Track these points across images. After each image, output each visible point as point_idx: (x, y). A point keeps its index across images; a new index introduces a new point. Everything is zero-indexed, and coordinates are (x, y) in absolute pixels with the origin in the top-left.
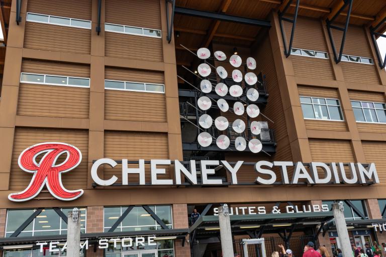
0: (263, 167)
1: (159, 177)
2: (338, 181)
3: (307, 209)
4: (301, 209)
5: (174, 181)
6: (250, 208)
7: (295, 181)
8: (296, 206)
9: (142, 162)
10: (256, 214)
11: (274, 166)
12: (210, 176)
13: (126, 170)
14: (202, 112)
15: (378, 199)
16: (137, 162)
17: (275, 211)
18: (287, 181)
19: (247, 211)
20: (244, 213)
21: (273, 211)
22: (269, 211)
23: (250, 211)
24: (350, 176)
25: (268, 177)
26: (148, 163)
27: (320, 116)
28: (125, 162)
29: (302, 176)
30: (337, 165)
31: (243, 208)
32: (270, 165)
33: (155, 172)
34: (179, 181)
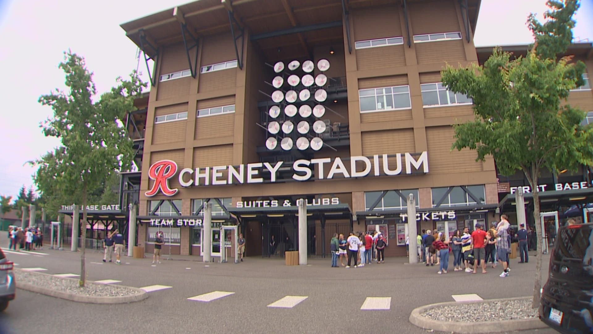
0: (300, 166)
1: (218, 179)
2: (377, 173)
3: (317, 202)
4: (310, 202)
5: (227, 182)
6: (264, 202)
7: (330, 176)
8: (307, 200)
9: (208, 169)
10: (269, 206)
11: (311, 164)
12: (254, 177)
13: (198, 175)
14: (271, 120)
15: (432, 188)
16: (205, 169)
17: (286, 204)
18: (321, 176)
19: (262, 204)
20: (259, 206)
21: (284, 205)
22: (281, 204)
23: (264, 204)
24: (392, 167)
25: (304, 174)
26: (211, 169)
27: (383, 106)
28: (198, 170)
29: (338, 171)
30: (381, 157)
31: (259, 202)
32: (307, 163)
33: (215, 175)
34: (230, 182)
